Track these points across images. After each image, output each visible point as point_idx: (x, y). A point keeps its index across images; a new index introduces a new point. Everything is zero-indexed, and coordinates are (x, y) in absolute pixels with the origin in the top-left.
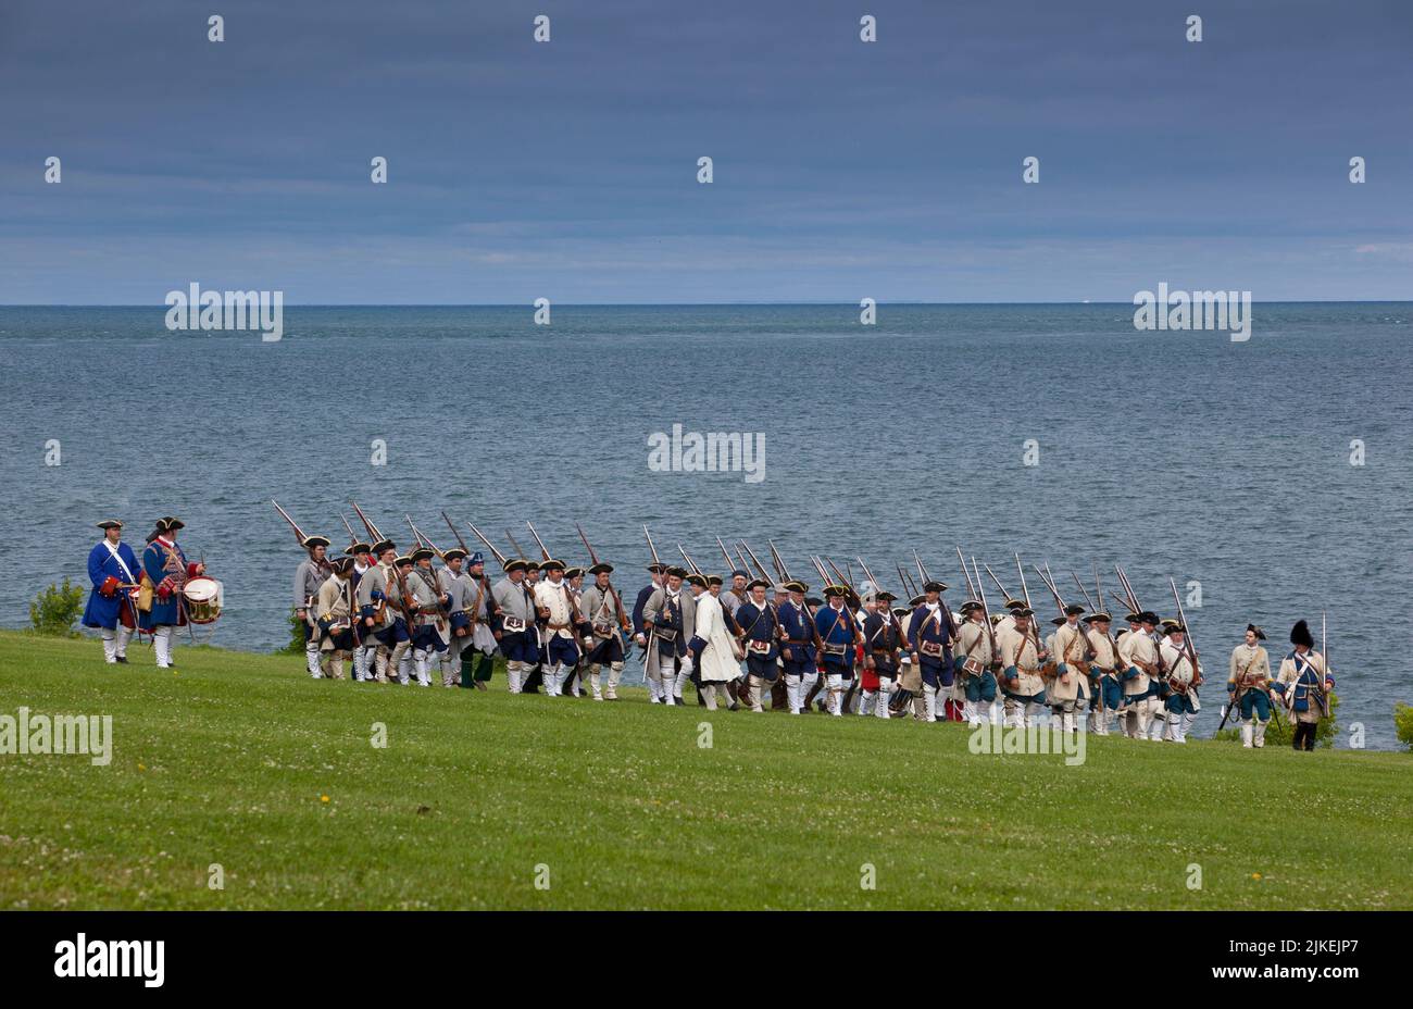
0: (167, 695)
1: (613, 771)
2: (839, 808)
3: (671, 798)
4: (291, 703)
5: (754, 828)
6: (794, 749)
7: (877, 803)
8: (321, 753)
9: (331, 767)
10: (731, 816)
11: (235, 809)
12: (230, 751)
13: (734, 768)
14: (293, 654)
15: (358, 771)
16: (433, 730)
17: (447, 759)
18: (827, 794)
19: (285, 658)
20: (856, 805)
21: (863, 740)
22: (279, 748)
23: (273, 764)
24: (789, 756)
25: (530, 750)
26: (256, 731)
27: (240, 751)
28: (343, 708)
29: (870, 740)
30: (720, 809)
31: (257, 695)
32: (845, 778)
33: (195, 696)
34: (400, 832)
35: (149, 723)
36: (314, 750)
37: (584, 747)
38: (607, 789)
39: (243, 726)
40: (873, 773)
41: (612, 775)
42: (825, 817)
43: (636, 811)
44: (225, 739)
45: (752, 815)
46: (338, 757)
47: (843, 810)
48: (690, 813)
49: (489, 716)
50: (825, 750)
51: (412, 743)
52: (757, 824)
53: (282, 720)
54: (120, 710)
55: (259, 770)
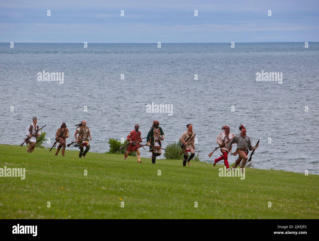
0: (71, 166)
1: (211, 191)
2: (284, 204)
3: (230, 200)
4: (110, 169)
5: (257, 210)
6: (270, 185)
7: (297, 202)
8: (119, 184)
9: (122, 189)
10: (249, 206)
11: (92, 202)
12: (90, 184)
13: (250, 191)
14: (111, 153)
15: (131, 191)
16: (155, 178)
17: (159, 187)
18: (280, 200)
19: (108, 154)
20: (290, 203)
21: (292, 182)
22: (106, 183)
23: (104, 188)
24: (268, 187)
25: (185, 184)
26: (99, 177)
27: (94, 184)
28: (126, 170)
29: (294, 182)
30: (246, 204)
31: (99, 166)
32: (286, 194)
33: (80, 166)
34: (144, 210)
35: (65, 175)
36: (117, 184)
37: (201, 183)
38: (210, 197)
39: (95, 176)
40: (295, 193)
41: (211, 193)
42: (280, 207)
43: (219, 205)
44: (89, 180)
45: (256, 206)
46: (124, 186)
47: (285, 204)
48: (236, 205)
49: (172, 174)
50: (280, 185)
51: (148, 182)
52: (258, 209)
53: (107, 174)
54: (56, 171)
55: (100, 190)
